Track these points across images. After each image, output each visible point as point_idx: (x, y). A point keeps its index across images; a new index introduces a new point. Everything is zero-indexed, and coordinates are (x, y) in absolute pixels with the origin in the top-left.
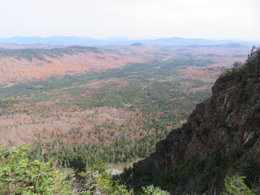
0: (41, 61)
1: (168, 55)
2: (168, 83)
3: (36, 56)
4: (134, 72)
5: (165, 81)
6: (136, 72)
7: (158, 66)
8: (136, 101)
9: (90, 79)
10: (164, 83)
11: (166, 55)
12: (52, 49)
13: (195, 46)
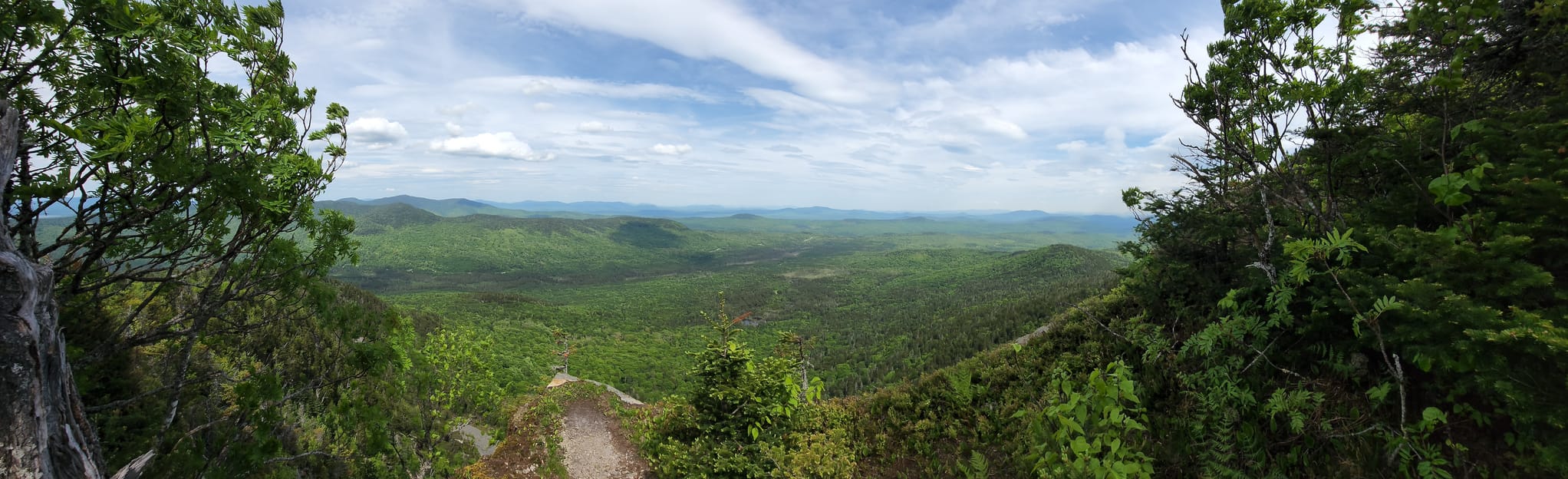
0: (566, 238)
1: (810, 233)
2: (825, 280)
3: (558, 230)
4: (747, 263)
5: (816, 277)
6: (751, 263)
7: (794, 251)
8: (767, 314)
9: (658, 273)
10: (816, 280)
11: (807, 233)
12: (585, 221)
13: (858, 221)
